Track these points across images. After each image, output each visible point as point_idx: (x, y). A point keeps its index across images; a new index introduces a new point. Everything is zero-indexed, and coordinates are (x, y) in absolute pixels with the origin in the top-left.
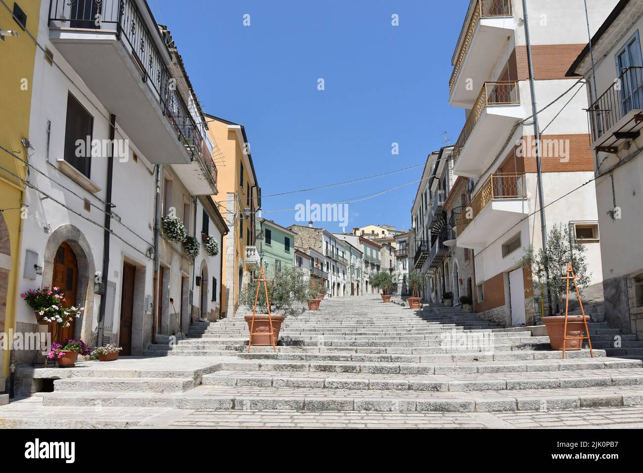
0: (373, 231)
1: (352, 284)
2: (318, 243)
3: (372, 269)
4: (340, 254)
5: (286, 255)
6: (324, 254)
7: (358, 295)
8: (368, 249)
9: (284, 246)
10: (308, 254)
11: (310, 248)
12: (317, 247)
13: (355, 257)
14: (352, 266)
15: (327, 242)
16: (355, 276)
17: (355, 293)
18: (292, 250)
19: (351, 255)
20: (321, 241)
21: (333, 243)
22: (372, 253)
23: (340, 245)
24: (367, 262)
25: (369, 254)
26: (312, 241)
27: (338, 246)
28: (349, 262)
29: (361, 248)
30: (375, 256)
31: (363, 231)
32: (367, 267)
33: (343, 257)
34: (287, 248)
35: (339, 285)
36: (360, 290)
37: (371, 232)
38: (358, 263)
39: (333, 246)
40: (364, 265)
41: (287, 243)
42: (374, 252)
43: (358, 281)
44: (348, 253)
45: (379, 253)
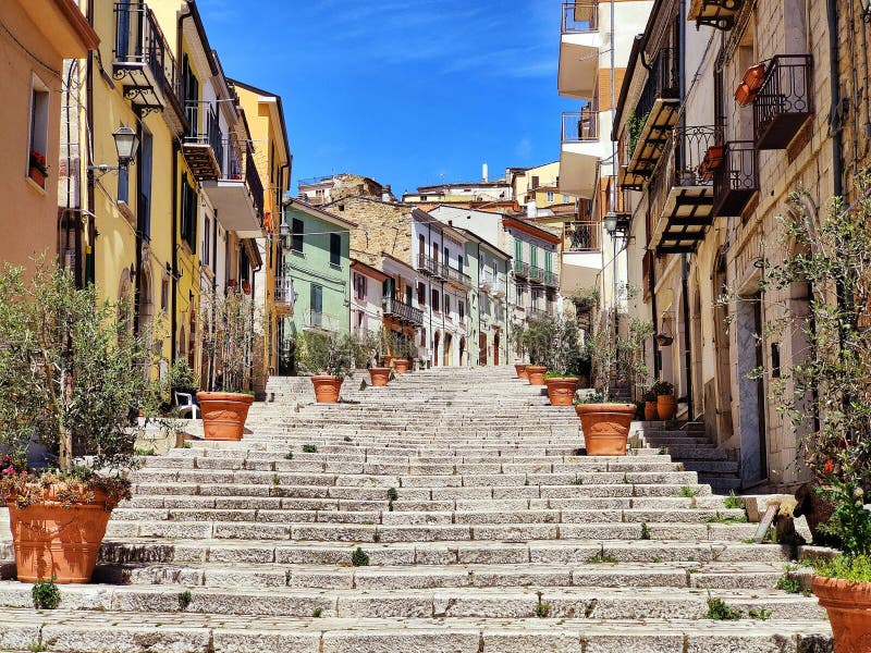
1: (483, 338)
2: (402, 239)
3: (535, 296)
4: (454, 263)
5: (333, 273)
6: (415, 266)
7: (496, 363)
8: (526, 247)
9: (328, 252)
10: (380, 268)
11: (383, 254)
12: (400, 248)
13: (491, 271)
14: (484, 291)
15: (421, 237)
16: (491, 320)
17: (490, 360)
18: (345, 263)
19: (481, 264)
20: (408, 236)
21: (436, 238)
22: (534, 256)
23: (454, 241)
24: (521, 281)
25: (526, 259)
26: (389, 234)
27: (447, 244)
28: (474, 283)
29: (508, 244)
30: (541, 264)
31: (536, 180)
32: (520, 293)
33: (460, 271)
34: (335, 261)
35: (448, 338)
36: (501, 354)
37: (553, 184)
38: (499, 284)
39: (436, 246)
40: (513, 288)
41: (335, 247)
42: (541, 252)
43: (497, 329)
44: (473, 261)
45: (554, 256)
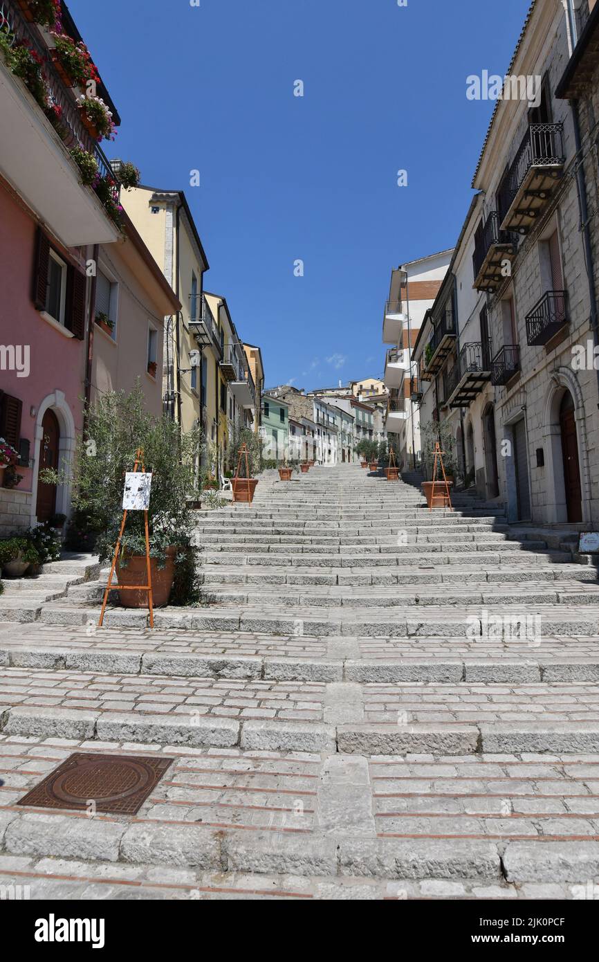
0: (372, 386)
1: (343, 451)
2: (310, 411)
3: (364, 434)
4: (331, 420)
5: (282, 425)
6: (315, 422)
7: (349, 462)
8: (360, 413)
9: (279, 416)
10: (301, 422)
11: (302, 417)
12: (309, 414)
13: (346, 422)
14: (343, 432)
15: (318, 410)
16: (346, 442)
17: (347, 460)
18: (286, 420)
19: (342, 420)
20: (312, 409)
21: (324, 410)
22: (363, 417)
23: (331, 411)
24: (358, 427)
25: (361, 418)
26: (304, 409)
27: (328, 412)
28: (340, 429)
29: (353, 412)
30: (367, 420)
31: (361, 386)
32: (358, 432)
33: (334, 423)
34: (282, 419)
35: (330, 451)
36: (351, 457)
37: (370, 388)
38: (350, 428)
39: (324, 413)
40: (355, 430)
41: (282, 414)
42: (366, 415)
43: (349, 447)
44: (338, 418)
45: (372, 416)
